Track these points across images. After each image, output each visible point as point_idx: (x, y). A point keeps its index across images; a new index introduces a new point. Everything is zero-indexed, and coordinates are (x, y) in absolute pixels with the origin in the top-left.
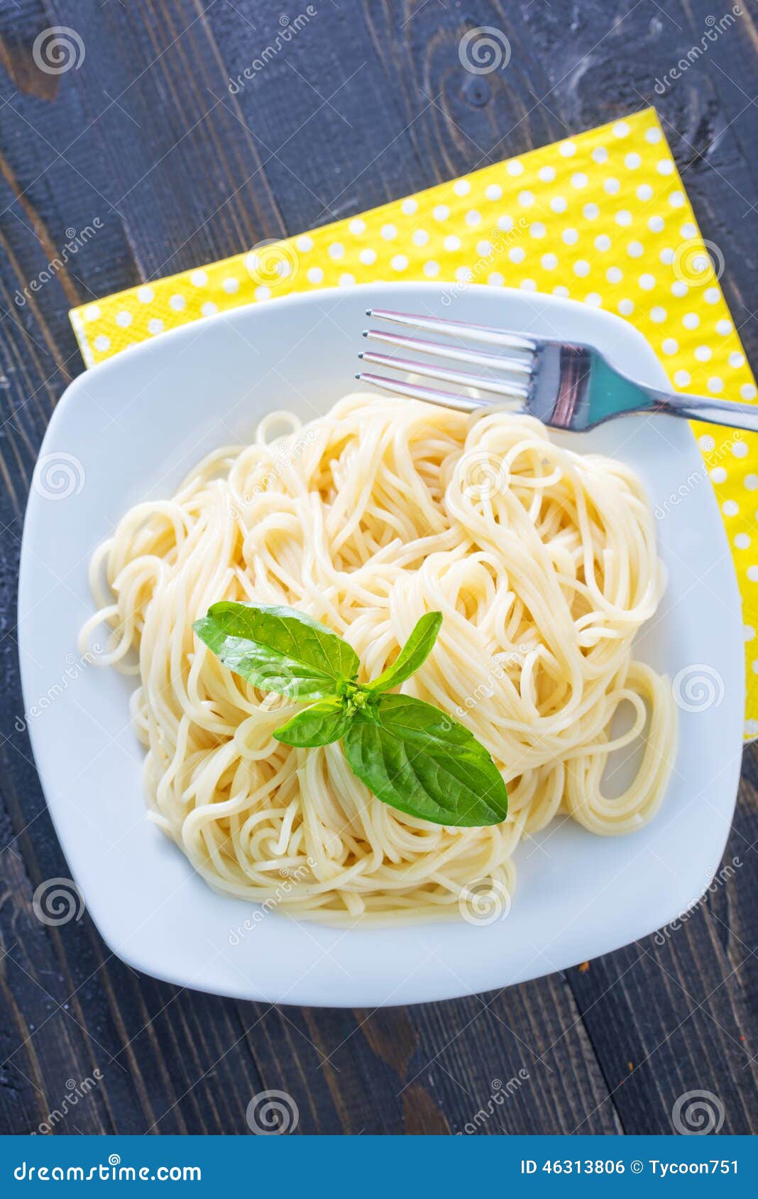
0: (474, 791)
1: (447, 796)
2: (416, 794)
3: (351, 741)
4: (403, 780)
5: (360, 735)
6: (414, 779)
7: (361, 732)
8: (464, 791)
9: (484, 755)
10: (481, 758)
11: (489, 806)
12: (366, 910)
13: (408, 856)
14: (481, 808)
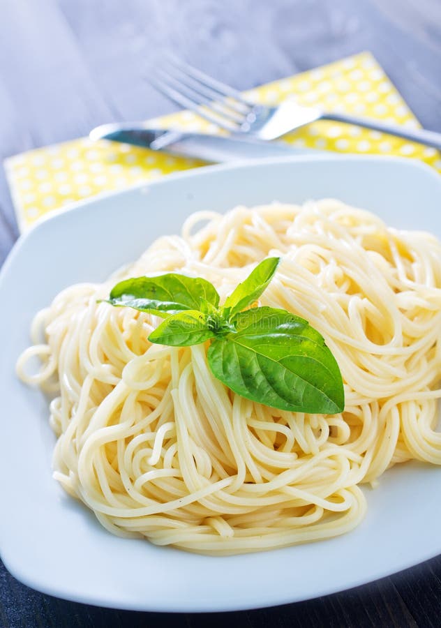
0: (315, 385)
1: (293, 392)
2: (267, 395)
3: (214, 358)
4: (256, 384)
5: (221, 354)
6: (266, 384)
7: (222, 351)
8: (307, 388)
9: (319, 342)
10: (317, 346)
11: (329, 397)
12: (234, 536)
13: (268, 475)
14: (322, 399)
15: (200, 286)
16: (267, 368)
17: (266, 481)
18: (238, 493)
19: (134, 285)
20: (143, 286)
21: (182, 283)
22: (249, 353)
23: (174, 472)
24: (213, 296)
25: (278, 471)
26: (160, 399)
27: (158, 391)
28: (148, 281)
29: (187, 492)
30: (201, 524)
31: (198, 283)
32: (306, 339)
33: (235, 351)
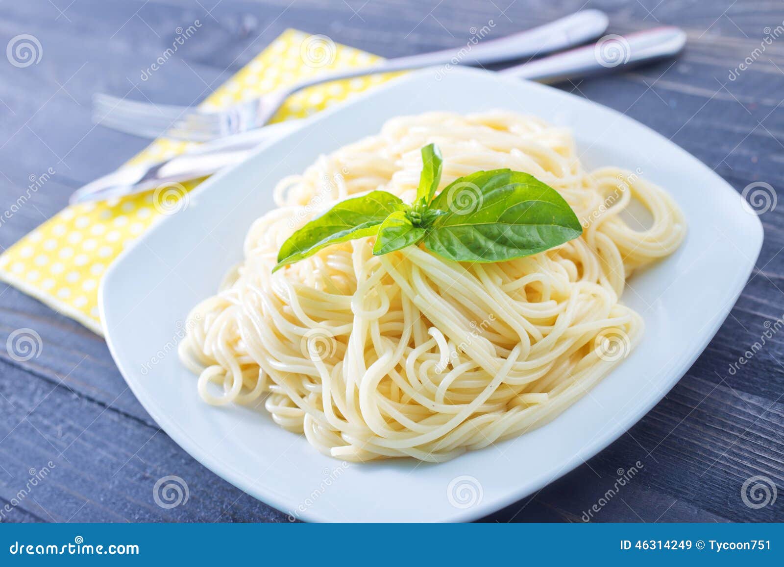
3: (436, 248)
4: (490, 251)
5: (439, 244)
6: (500, 247)
7: (438, 241)
9: (528, 181)
10: (529, 186)
11: (564, 225)
12: (550, 398)
13: (546, 329)
14: (560, 231)
15: (373, 202)
16: (491, 232)
17: (544, 336)
18: (530, 357)
19: (299, 240)
20: (311, 235)
21: (349, 210)
22: (466, 229)
23: (466, 366)
24: (392, 202)
25: (552, 322)
26: (402, 321)
27: (395, 314)
28: (312, 228)
29: (490, 378)
30: (508, 410)
31: (369, 202)
32: (516, 185)
33: (451, 234)
